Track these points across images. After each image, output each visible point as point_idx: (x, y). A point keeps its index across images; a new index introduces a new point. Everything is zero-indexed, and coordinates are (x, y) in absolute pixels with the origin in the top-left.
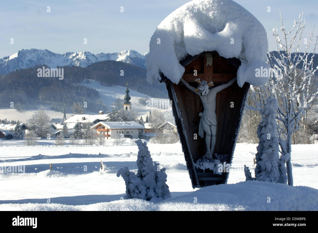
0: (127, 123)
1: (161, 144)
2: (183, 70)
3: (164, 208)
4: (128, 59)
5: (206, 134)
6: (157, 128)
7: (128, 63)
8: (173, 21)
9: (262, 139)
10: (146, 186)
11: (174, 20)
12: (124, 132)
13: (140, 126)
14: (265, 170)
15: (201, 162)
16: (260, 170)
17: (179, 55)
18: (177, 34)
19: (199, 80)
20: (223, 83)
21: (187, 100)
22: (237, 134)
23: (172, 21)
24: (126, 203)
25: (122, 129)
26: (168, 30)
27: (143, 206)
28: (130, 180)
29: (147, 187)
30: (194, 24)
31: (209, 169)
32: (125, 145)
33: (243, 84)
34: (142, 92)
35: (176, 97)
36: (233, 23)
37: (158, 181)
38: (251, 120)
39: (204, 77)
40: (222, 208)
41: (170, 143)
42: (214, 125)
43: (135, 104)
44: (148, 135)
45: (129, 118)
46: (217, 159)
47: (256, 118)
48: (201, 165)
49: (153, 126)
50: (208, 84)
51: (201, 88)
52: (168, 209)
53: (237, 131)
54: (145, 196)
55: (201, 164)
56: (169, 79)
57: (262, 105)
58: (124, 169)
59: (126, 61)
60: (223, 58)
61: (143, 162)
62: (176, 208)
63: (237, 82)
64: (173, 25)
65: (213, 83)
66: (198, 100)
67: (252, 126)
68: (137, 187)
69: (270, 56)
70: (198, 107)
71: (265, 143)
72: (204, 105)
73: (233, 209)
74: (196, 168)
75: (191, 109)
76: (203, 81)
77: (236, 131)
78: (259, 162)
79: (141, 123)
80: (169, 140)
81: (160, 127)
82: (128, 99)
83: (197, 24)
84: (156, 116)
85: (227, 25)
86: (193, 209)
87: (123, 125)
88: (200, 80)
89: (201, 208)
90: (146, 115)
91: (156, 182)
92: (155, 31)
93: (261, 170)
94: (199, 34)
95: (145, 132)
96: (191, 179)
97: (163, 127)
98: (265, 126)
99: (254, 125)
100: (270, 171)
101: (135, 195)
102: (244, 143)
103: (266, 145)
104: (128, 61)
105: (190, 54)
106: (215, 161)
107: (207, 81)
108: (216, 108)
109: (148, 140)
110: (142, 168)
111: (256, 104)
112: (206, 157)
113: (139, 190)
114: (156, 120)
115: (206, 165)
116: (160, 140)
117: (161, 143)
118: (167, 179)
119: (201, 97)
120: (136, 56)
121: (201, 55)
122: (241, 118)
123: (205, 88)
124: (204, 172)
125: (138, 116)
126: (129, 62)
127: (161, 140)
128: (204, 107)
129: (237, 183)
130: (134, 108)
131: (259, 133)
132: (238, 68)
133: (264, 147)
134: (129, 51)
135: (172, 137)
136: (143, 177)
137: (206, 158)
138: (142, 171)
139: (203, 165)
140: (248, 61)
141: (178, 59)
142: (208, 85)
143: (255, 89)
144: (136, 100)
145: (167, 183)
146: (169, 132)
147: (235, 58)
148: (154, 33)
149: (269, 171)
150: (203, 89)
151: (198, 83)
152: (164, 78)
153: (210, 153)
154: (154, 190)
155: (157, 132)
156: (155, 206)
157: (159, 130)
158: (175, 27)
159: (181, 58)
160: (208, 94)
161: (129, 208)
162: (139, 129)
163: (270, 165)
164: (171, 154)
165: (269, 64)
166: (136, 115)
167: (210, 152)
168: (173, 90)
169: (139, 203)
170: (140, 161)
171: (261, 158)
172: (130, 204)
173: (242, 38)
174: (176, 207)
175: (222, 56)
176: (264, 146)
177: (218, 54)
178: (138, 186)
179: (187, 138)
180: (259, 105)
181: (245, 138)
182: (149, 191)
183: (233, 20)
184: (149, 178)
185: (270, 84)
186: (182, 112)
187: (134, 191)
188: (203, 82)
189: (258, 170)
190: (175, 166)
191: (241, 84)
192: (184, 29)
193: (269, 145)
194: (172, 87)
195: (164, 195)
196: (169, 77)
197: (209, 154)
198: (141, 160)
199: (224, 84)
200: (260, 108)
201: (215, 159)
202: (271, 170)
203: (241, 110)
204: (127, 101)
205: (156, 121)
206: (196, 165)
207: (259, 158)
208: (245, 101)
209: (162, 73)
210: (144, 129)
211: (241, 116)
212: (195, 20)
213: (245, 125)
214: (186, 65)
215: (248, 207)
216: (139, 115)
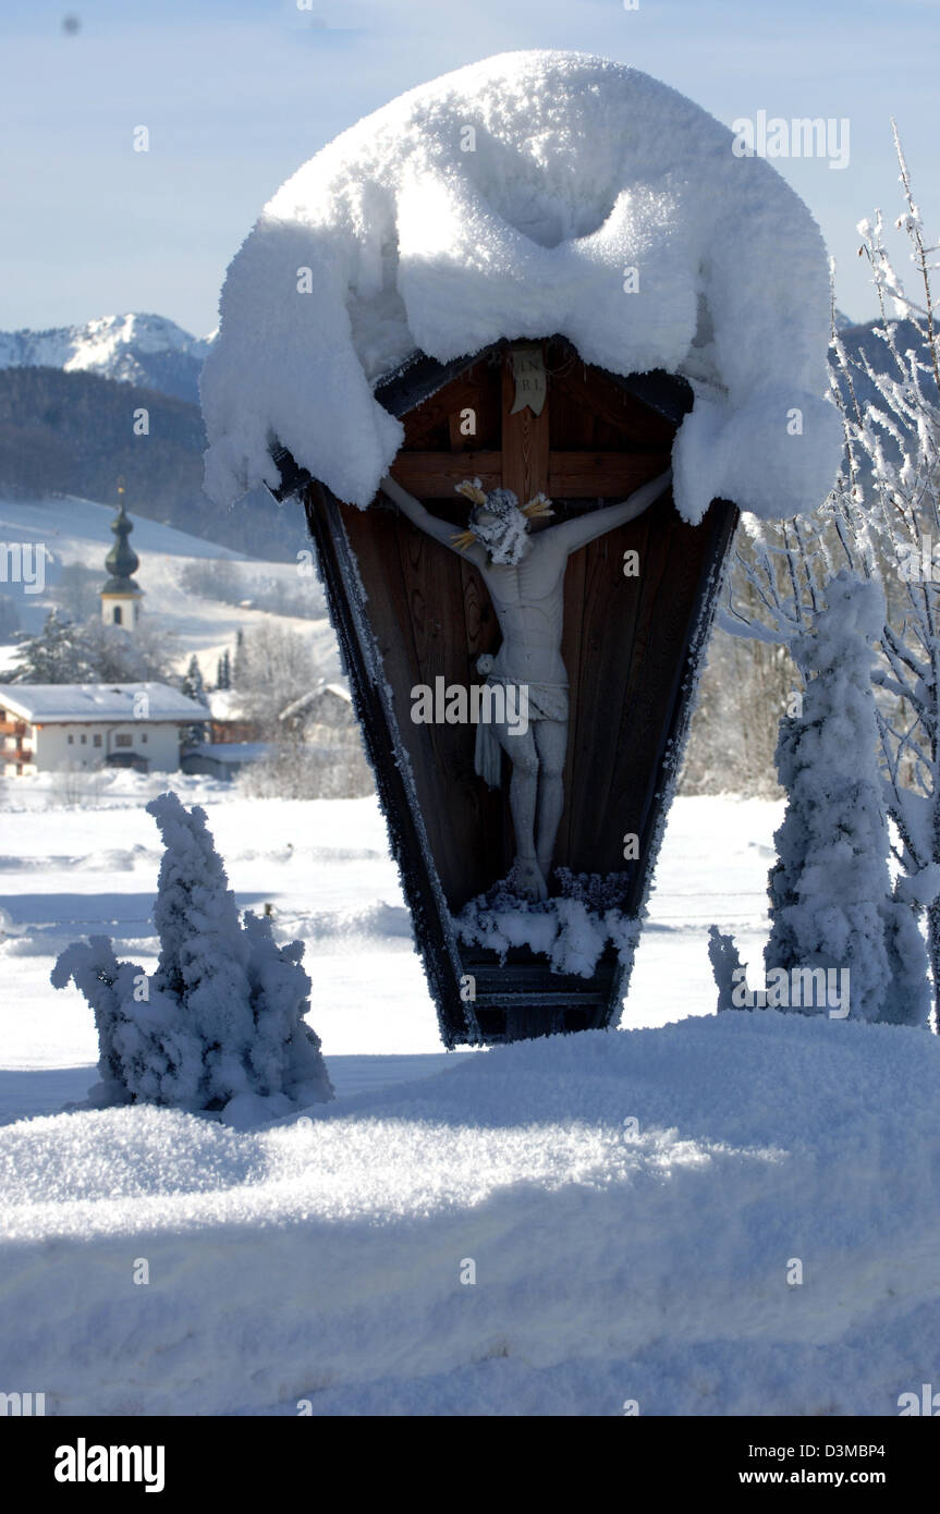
0: (118, 691)
1: (297, 801)
2: (392, 433)
3: (290, 1154)
4: (123, 359)
5: (512, 764)
6: (277, 716)
7: (128, 383)
8: (343, 182)
9: (803, 791)
10: (202, 1036)
11: (350, 177)
12: (104, 739)
13: (187, 707)
14: (818, 950)
15: (487, 909)
16: (793, 954)
17: (373, 355)
18: (364, 250)
19: (474, 489)
20: (601, 501)
21: (417, 592)
22: (674, 765)
23: (335, 181)
24: (92, 1128)
25: (97, 723)
26: (317, 225)
27: (180, 1144)
28: (119, 1006)
29: (205, 1039)
30: (452, 199)
31: (527, 946)
32: (111, 808)
33: (705, 507)
34: (196, 533)
35: (357, 574)
36: (654, 192)
37: (265, 1008)
38: (760, 677)
39: (500, 474)
40: (588, 1158)
41: (344, 797)
42: (557, 721)
43: (162, 591)
44: (226, 754)
45: (130, 663)
46: (570, 896)
47: (783, 669)
48: (484, 929)
49: (257, 707)
50: (526, 507)
51: (487, 530)
52: (313, 1162)
53: (674, 752)
54: (200, 1086)
55: (488, 920)
56: (320, 479)
57: (803, 614)
58: (90, 946)
59: (116, 369)
60: (598, 373)
61: (188, 912)
62: (353, 1156)
63: (674, 496)
64: (344, 204)
65: (549, 503)
66: (471, 589)
67: (762, 708)
68: (155, 1042)
69: (843, 363)
70: (472, 629)
71: (815, 812)
72: (502, 618)
73: (647, 1160)
74: (460, 940)
75: (435, 636)
76: (498, 491)
77: (668, 748)
78: (789, 912)
79: (192, 692)
80: (336, 782)
81: (290, 710)
82: (123, 567)
83: (467, 197)
84: (269, 654)
85: (623, 201)
86: (442, 1159)
87: (99, 700)
88: (482, 489)
89: (480, 1153)
90: (219, 651)
91: (256, 1014)
92: (250, 235)
93: (796, 950)
94: (479, 248)
95: (213, 737)
96: (433, 996)
97: (303, 713)
98: (818, 724)
99: (773, 704)
100: (844, 958)
101: (148, 1082)
102: (722, 793)
103: (822, 822)
104: (124, 372)
105: (429, 353)
106: (558, 906)
107: (517, 493)
108: (564, 630)
109: (230, 779)
110: (184, 944)
111: (775, 608)
112: (511, 883)
113: (167, 1055)
114: (267, 676)
115: (515, 929)
116: (292, 780)
117: (294, 797)
118: (309, 998)
119: (488, 576)
120: (165, 346)
121: (490, 357)
122: (694, 682)
123: (506, 530)
124: (503, 962)
125: (175, 657)
126: (130, 376)
127: (297, 781)
128: (502, 625)
129: (669, 1025)
130: (156, 613)
131: (785, 760)
132: (680, 423)
133: (813, 832)
134: (130, 319)
135: (353, 766)
136: (187, 988)
137: (512, 891)
138: (182, 957)
139: (495, 925)
140: (727, 390)
141: (369, 380)
142: (525, 513)
143: (767, 531)
144: (167, 573)
145: (308, 1018)
146: (336, 740)
147: (663, 371)
148: (244, 245)
149: (840, 959)
150: (498, 533)
151: (473, 503)
152: (294, 478)
153: (533, 865)
154: (242, 1058)
155: (277, 736)
156: (243, 1146)
157: (284, 731)
158: (353, 214)
159: (384, 372)
160: (521, 561)
161: (110, 1159)
162: (183, 724)
163: (843, 928)
164: (345, 856)
165: (841, 404)
166: (165, 648)
167: (532, 862)
168: (342, 540)
169: (161, 1131)
170: (174, 907)
171: (796, 890)
172: (112, 1137)
173: (701, 271)
174: (354, 1150)
175: (595, 364)
176: (810, 828)
177: (573, 350)
178: (163, 1035)
179: (412, 788)
180: (787, 615)
181: (731, 768)
182: (220, 1064)
183: (652, 177)
184: (217, 997)
185: (846, 508)
186: (388, 650)
187: (138, 1063)
188: (499, 499)
189: (780, 952)
190: (363, 920)
191: (693, 506)
192: (399, 225)
193: (835, 821)
194: (337, 523)
195: (294, 1082)
196: (317, 473)
197: (529, 872)
198: (179, 902)
199: (604, 507)
200: (792, 631)
201: (561, 895)
202: (849, 954)
203: (695, 640)
204: (118, 577)
205: (271, 680)
206: (460, 928)
207: (785, 890)
208: (712, 594)
209: (286, 450)
210: (207, 724)
211: (696, 673)
212: (454, 178)
213: (728, 705)
214: (410, 409)
215: (722, 1148)
216: (181, 650)
